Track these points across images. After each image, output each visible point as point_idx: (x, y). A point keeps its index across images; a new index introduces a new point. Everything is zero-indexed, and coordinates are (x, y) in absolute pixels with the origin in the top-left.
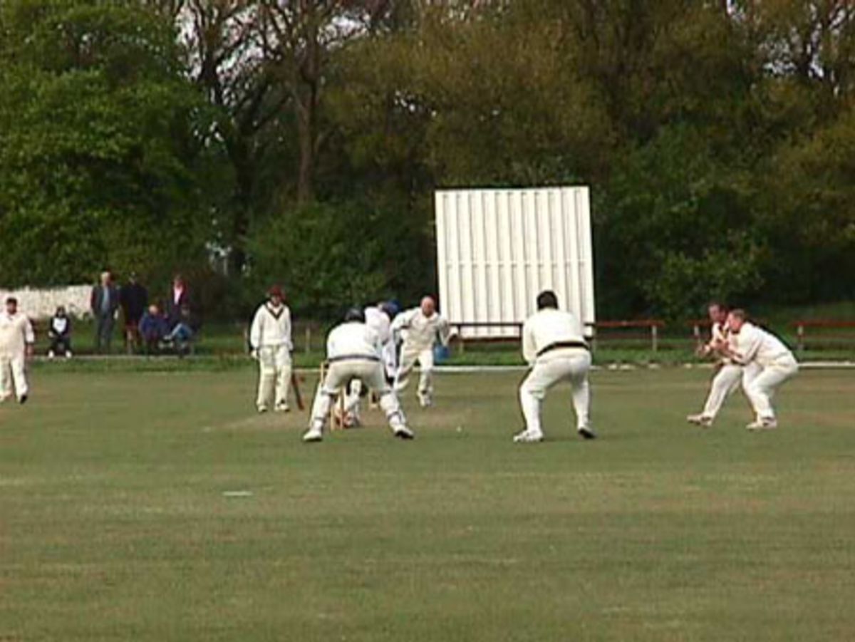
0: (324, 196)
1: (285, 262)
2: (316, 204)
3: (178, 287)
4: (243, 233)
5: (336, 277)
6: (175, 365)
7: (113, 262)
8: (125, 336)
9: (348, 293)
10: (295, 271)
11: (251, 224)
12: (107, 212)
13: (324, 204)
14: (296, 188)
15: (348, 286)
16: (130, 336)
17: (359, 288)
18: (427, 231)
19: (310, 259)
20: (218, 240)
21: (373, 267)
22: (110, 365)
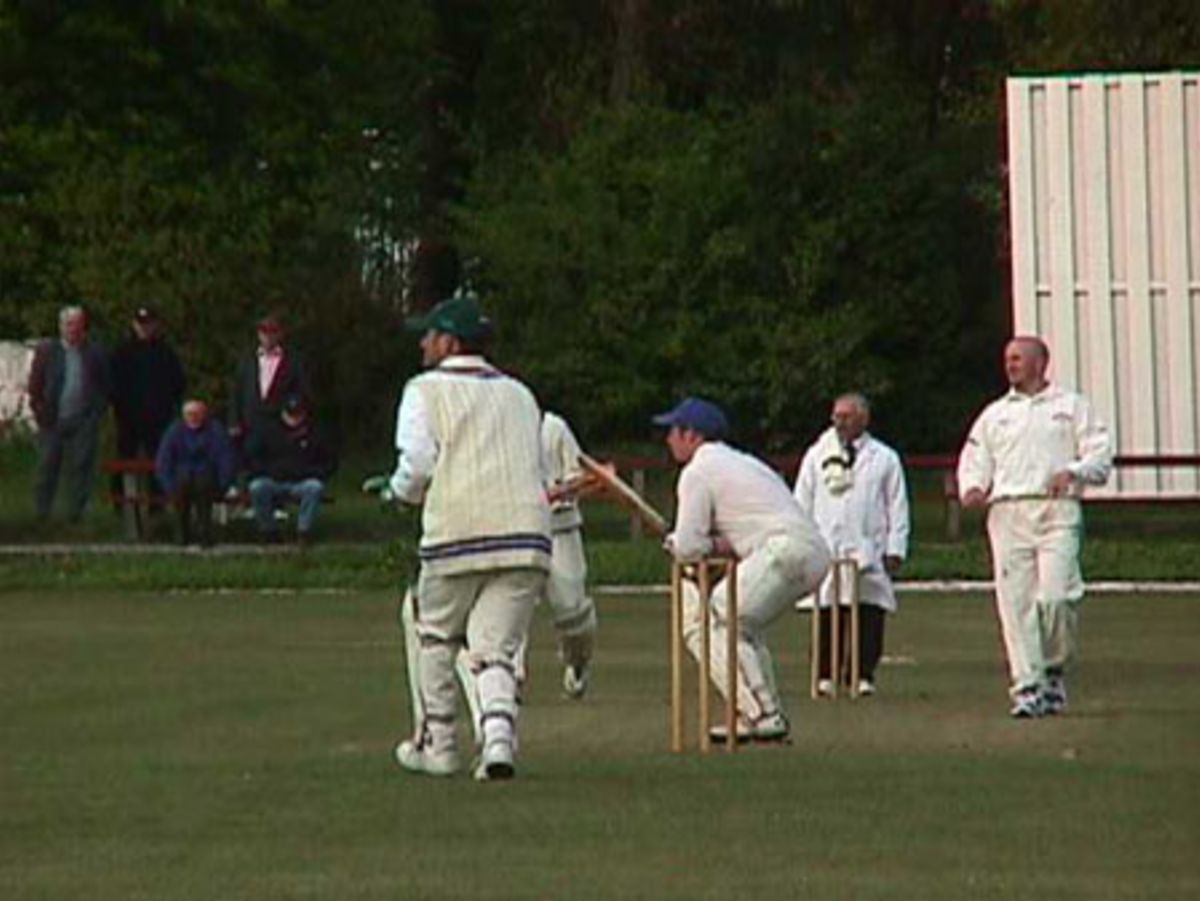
0: (688, 97)
1: (576, 280)
2: (667, 116)
3: (270, 350)
4: (459, 196)
5: (719, 326)
6: (262, 568)
7: (84, 277)
8: (118, 487)
9: (752, 370)
10: (599, 307)
11: (478, 173)
12: (65, 136)
13: (691, 115)
14: (607, 70)
15: (752, 349)
16: (130, 488)
17: (784, 353)
18: (983, 191)
19: (646, 273)
20: (385, 216)
21: (826, 297)
22: (74, 570)
